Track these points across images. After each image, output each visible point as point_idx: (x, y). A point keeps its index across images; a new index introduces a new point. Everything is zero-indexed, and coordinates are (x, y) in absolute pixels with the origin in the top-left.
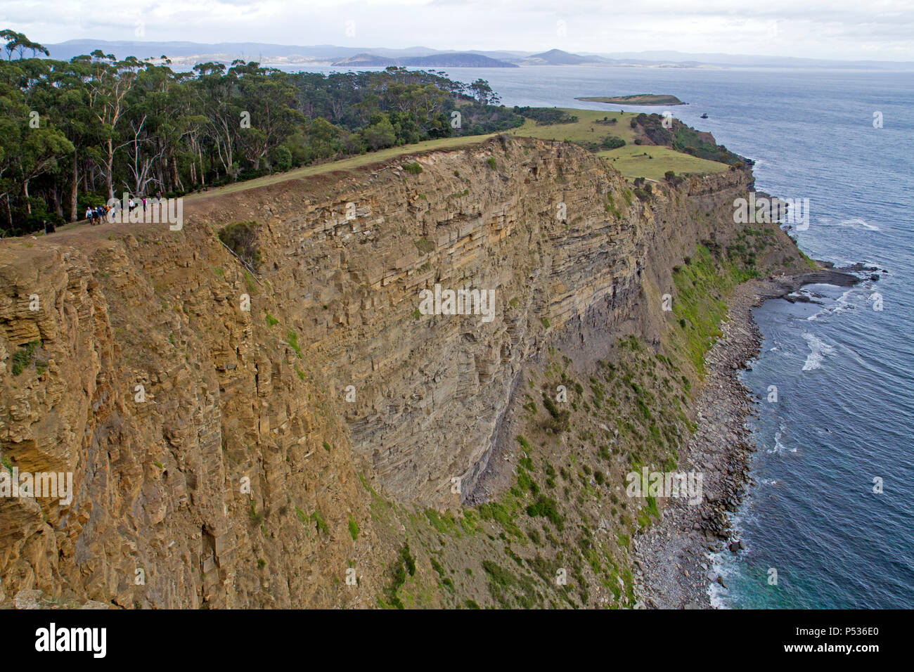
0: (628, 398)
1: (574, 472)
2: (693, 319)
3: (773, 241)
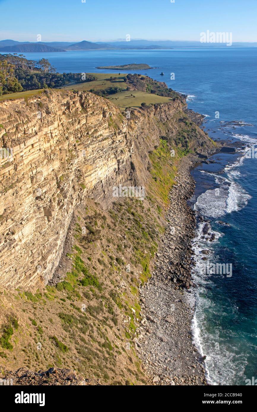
0: (129, 219)
1: (106, 260)
2: (161, 177)
3: (196, 134)
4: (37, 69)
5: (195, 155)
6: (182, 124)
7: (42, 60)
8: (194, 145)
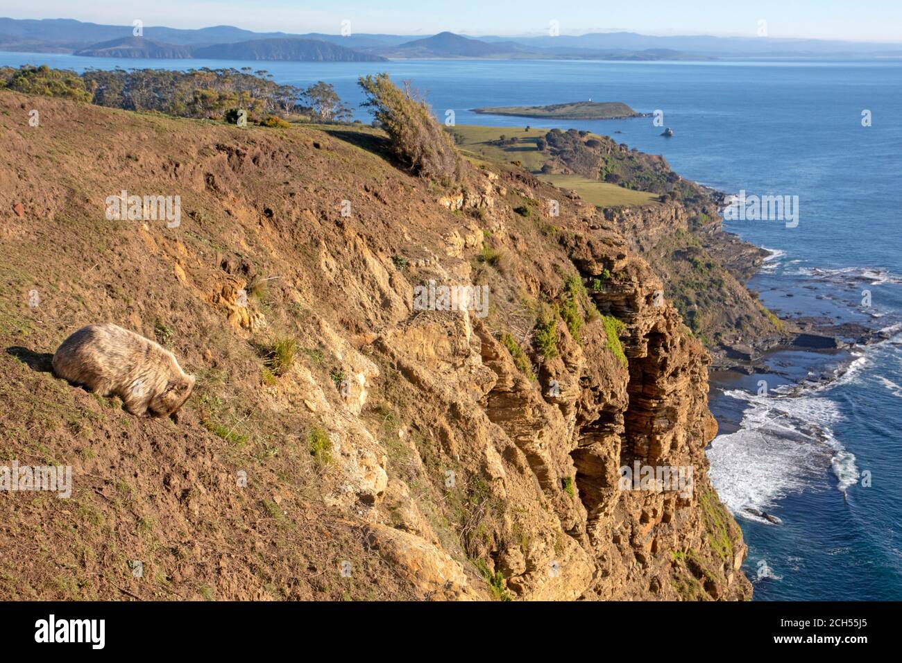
3: (724, 294)
4: (302, 109)
5: (717, 351)
6: (684, 265)
7: (316, 86)
8: (714, 324)
